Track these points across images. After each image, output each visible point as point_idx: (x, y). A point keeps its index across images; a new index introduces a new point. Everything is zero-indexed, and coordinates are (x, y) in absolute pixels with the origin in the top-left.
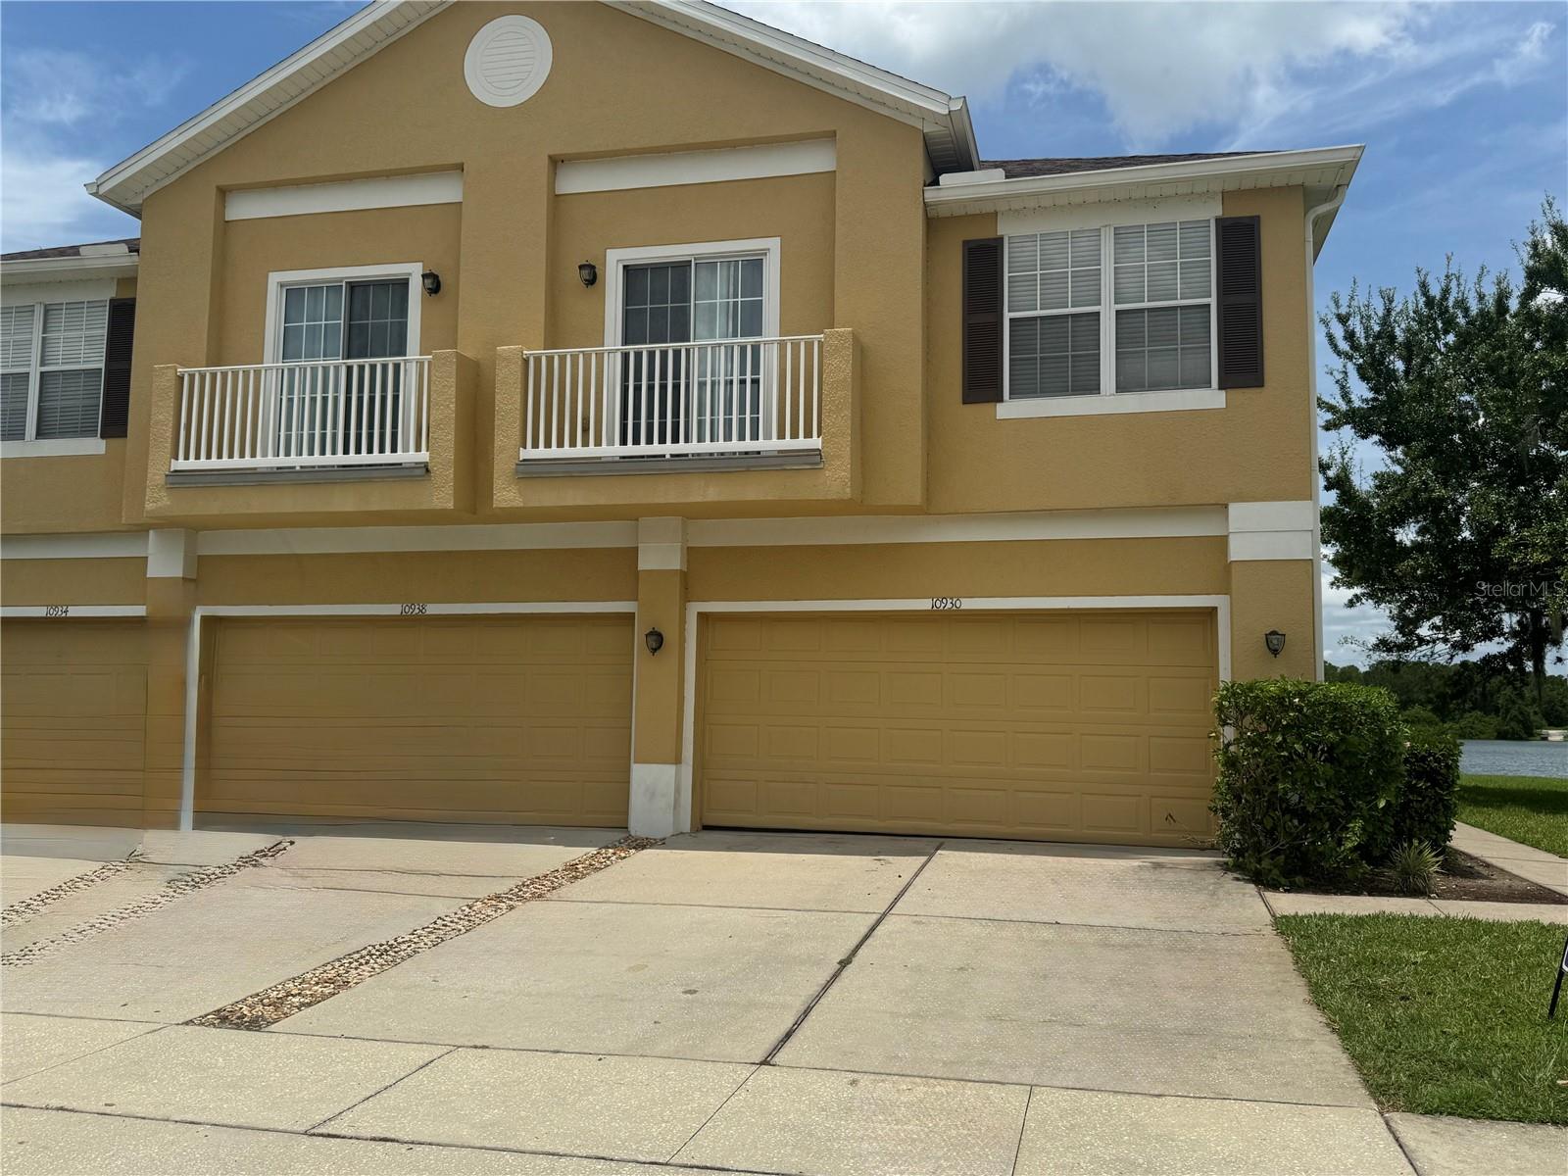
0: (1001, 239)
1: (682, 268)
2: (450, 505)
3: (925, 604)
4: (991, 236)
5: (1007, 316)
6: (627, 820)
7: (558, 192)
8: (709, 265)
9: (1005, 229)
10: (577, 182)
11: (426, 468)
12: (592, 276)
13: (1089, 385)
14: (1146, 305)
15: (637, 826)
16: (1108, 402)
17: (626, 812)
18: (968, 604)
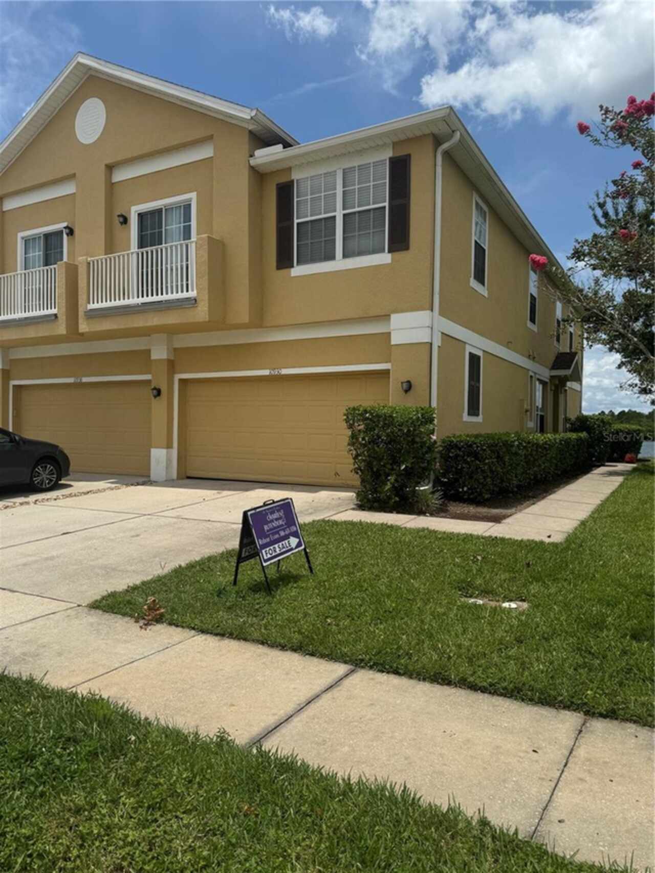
0: (292, 181)
1: (159, 211)
2: (65, 332)
3: (266, 372)
4: (289, 180)
5: (296, 221)
6: (150, 473)
7: (113, 181)
8: (169, 209)
9: (296, 176)
10: (120, 176)
11: (56, 315)
12: (125, 220)
13: (331, 257)
14: (357, 209)
15: (153, 477)
16: (339, 264)
17: (149, 469)
18: (285, 372)
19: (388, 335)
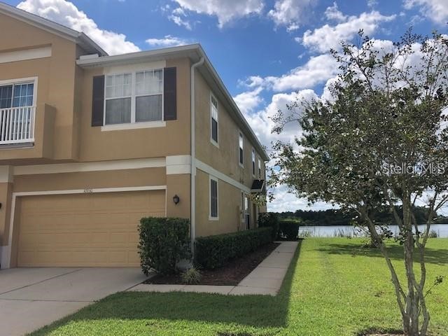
0: (104, 76)
1: (10, 87)
3: (82, 191)
4: (101, 75)
5: (105, 99)
8: (17, 86)
13: (128, 121)
14: (145, 95)
16: (133, 125)
18: (95, 191)
19: (165, 168)
